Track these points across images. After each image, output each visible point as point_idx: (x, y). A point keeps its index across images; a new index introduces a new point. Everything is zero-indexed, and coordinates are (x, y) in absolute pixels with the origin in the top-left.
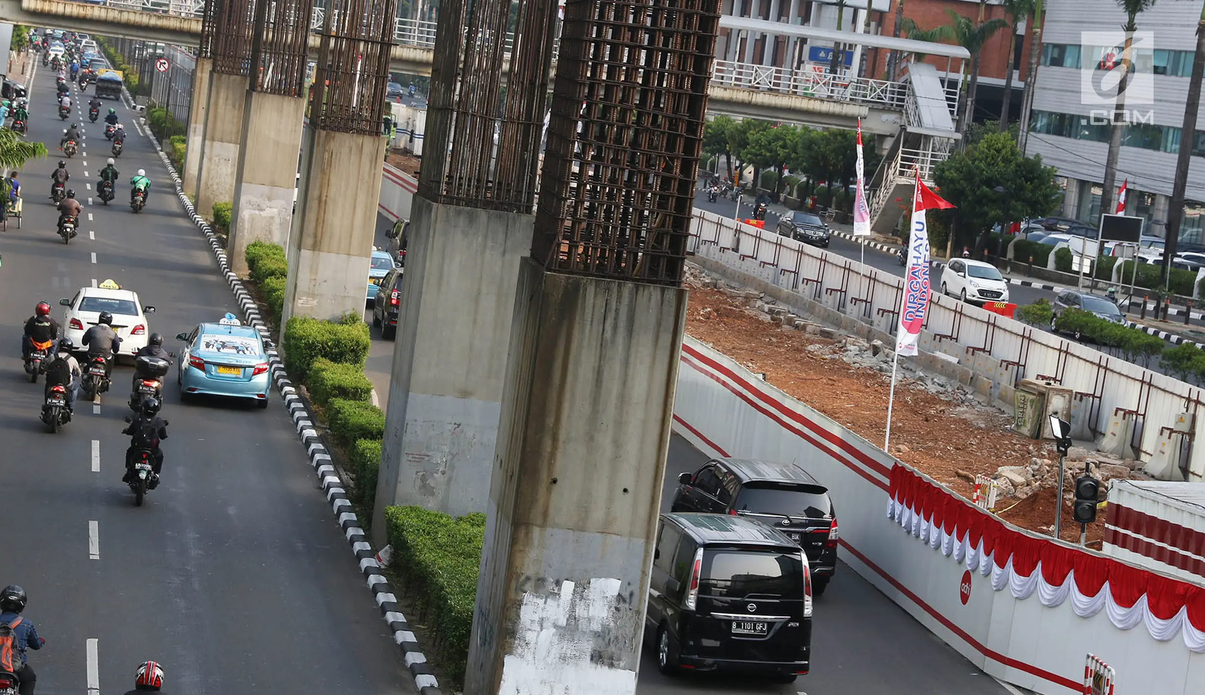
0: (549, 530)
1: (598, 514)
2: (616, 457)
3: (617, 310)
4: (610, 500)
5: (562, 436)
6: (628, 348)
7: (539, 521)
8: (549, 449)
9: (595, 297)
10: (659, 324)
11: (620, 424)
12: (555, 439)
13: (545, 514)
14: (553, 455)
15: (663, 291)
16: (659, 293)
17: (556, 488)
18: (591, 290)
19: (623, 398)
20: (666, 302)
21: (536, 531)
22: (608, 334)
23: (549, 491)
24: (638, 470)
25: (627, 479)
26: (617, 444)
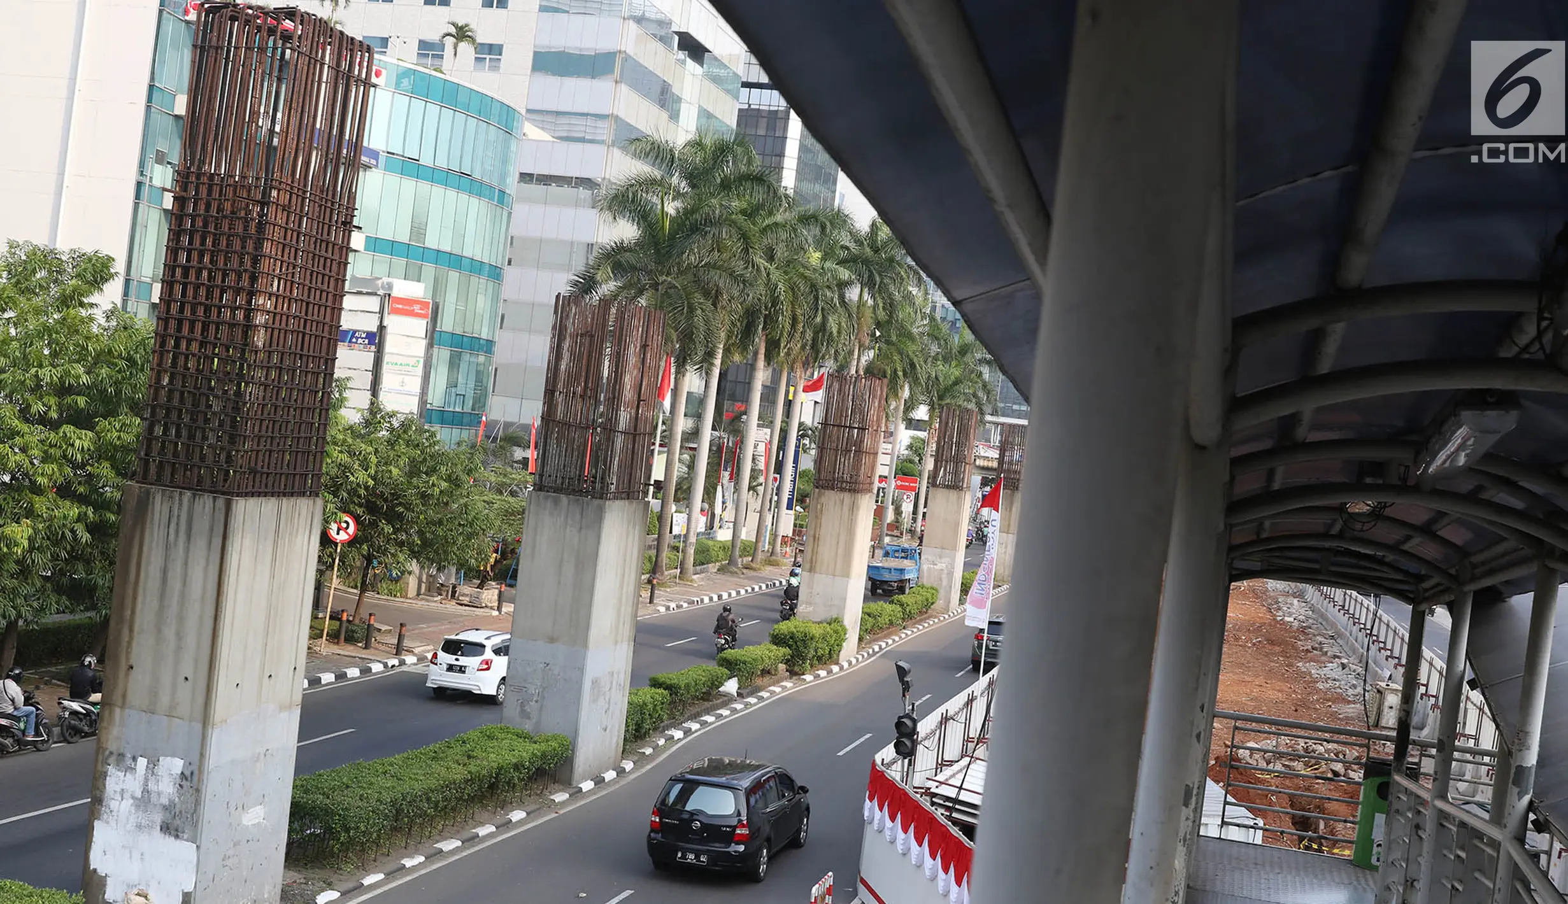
0: (127, 710)
1: (165, 699)
2: (179, 649)
3: (179, 516)
4: (174, 686)
5: (136, 628)
6: (187, 550)
7: (119, 703)
8: (126, 639)
9: (162, 503)
10: (212, 529)
11: (181, 618)
12: (131, 630)
13: (124, 696)
14: (129, 643)
15: (215, 498)
16: (211, 500)
17: (133, 673)
18: (158, 498)
19: (183, 595)
20: (217, 509)
21: (117, 711)
22: (172, 537)
23: (127, 675)
24: (196, 661)
25: (187, 669)
26: (179, 636)
